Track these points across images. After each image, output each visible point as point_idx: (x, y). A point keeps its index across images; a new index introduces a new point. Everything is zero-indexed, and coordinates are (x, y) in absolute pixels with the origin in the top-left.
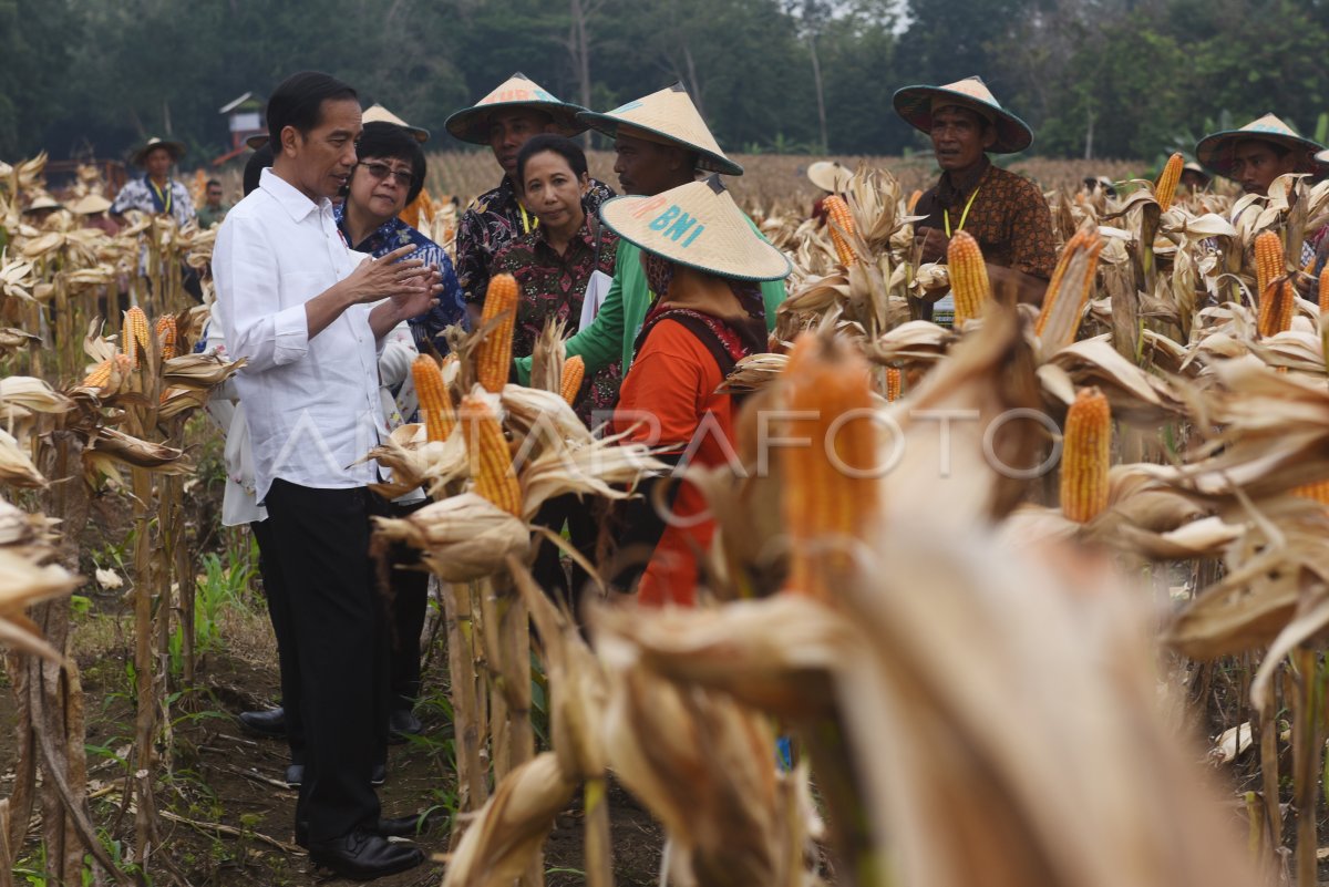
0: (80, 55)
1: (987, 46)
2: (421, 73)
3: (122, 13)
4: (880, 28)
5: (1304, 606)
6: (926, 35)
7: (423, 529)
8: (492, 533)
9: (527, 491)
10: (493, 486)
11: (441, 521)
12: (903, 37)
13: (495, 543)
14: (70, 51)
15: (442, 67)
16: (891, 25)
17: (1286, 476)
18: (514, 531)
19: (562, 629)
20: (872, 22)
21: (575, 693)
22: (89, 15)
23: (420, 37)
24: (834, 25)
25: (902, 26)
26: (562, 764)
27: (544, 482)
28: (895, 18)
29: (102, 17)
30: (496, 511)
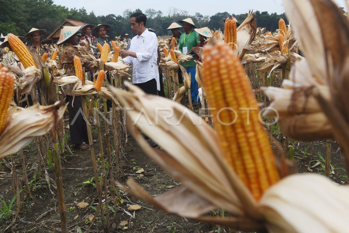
0: (123, 27)
1: (219, 22)
2: (158, 28)
3: (127, 23)
4: (207, 20)
5: (275, 65)
6: (212, 21)
7: (166, 64)
8: (174, 65)
9: (178, 60)
10: (174, 60)
11: (168, 63)
12: (209, 21)
13: (174, 66)
14: (122, 27)
15: (160, 27)
16: (208, 20)
17: (272, 50)
18: (176, 65)
19: (185, 72)
20: (206, 20)
21: (187, 79)
22: (124, 23)
23: (158, 24)
24: (202, 20)
25: (209, 20)
26: (185, 87)
27: (179, 59)
28: (209, 19)
29: (125, 24)
30: (174, 62)
